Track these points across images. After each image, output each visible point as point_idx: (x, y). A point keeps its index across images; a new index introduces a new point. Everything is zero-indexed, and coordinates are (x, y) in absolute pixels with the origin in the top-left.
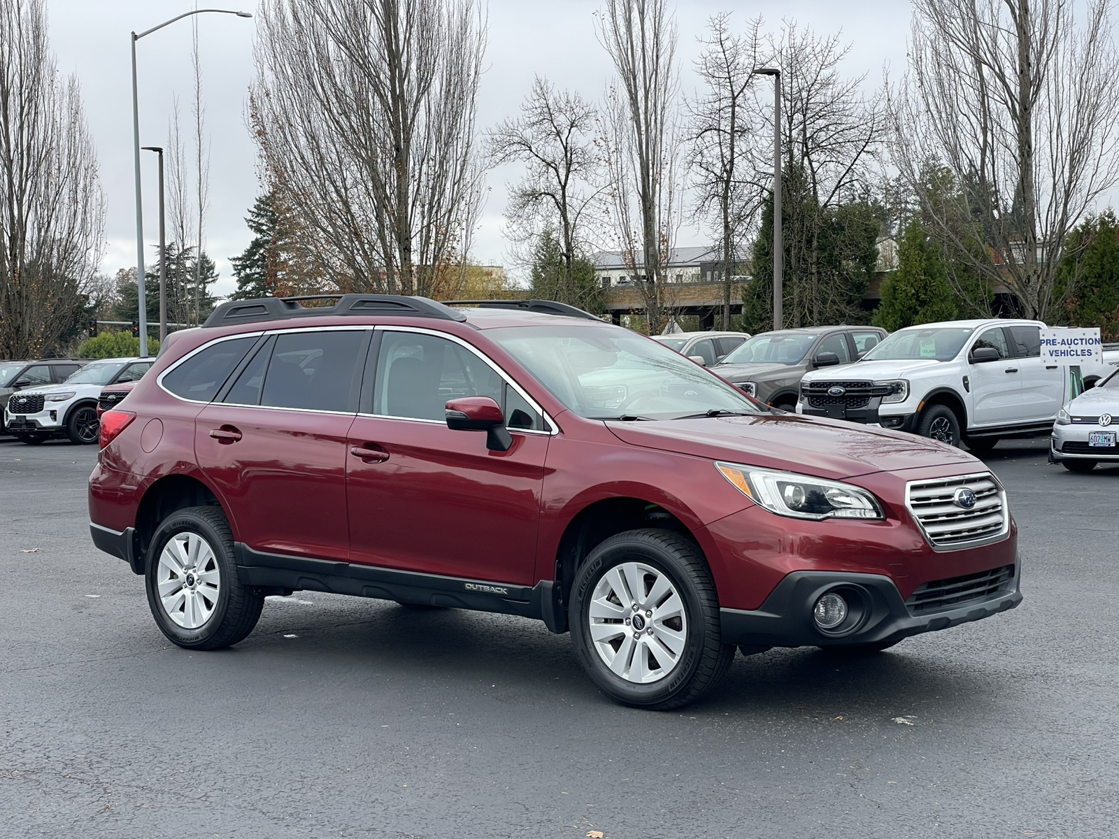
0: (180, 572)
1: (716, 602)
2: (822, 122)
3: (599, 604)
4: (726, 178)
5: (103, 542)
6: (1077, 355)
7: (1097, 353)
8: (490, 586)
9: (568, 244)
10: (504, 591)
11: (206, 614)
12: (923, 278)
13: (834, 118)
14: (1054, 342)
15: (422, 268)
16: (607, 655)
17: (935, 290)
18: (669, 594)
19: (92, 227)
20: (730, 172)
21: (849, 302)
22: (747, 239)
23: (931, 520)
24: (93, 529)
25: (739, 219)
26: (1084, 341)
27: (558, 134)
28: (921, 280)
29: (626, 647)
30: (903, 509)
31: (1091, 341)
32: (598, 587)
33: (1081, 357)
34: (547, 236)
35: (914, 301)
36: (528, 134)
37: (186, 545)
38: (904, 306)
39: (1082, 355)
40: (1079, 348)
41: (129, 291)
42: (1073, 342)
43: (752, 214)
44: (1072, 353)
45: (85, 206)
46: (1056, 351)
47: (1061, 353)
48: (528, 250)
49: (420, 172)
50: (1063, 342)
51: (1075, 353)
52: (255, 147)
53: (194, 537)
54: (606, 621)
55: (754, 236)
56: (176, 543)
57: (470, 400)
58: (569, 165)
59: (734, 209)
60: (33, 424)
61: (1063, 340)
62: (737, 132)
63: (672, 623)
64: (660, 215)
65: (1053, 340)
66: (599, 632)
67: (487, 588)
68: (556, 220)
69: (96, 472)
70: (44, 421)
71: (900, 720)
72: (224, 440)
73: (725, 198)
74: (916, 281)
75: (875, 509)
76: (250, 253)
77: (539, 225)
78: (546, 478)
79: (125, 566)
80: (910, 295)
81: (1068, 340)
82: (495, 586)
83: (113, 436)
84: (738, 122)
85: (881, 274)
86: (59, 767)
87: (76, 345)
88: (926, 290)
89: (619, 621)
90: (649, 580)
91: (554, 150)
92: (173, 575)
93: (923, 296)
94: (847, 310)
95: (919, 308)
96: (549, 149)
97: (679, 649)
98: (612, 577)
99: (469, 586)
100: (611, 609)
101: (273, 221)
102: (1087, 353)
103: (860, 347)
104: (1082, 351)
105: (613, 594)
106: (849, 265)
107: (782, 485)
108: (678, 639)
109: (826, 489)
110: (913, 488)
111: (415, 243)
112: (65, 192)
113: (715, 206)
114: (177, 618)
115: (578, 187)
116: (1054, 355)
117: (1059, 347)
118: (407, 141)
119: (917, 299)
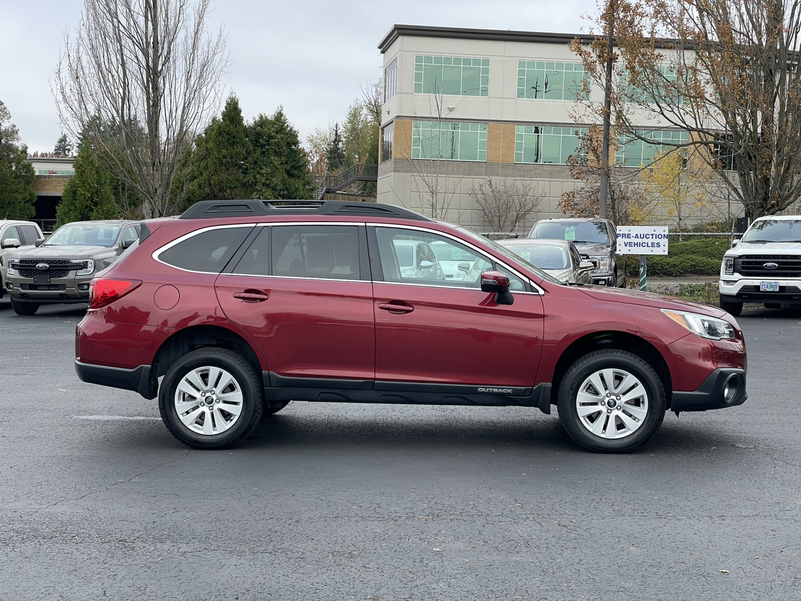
6: (648, 246)
7: (664, 245)
8: (499, 389)
10: (510, 391)
11: (226, 425)
12: (96, 186)
14: (628, 236)
17: (104, 195)
26: (654, 236)
28: (94, 187)
31: (660, 237)
33: (651, 248)
35: (90, 202)
37: (204, 377)
38: (82, 205)
39: (652, 246)
40: (650, 241)
42: (645, 236)
44: (644, 245)
46: (630, 243)
47: (635, 244)
50: (637, 236)
51: (646, 245)
53: (214, 370)
54: (588, 404)
61: (637, 235)
65: (628, 234)
67: (496, 390)
72: (250, 300)
74: (90, 188)
80: (87, 197)
81: (640, 235)
82: (502, 389)
88: (98, 195)
89: (596, 404)
92: (190, 398)
93: (96, 199)
95: (94, 207)
99: (481, 389)
102: (656, 245)
104: (652, 243)
116: (628, 245)
117: (633, 240)
119: (92, 201)
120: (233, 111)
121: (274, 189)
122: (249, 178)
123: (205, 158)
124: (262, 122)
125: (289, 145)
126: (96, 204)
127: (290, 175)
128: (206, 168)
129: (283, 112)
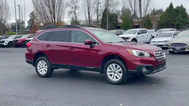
0: (41, 66)
1: (127, 69)
2: (110, 2)
3: (108, 70)
4: (97, 10)
5: (28, 62)
8: (91, 67)
9: (76, 19)
10: (93, 68)
11: (45, 72)
13: (112, 2)
14: (149, 32)
15: (57, 22)
16: (110, 77)
18: (120, 68)
19: (9, 17)
20: (98, 9)
21: (114, 27)
22: (100, 18)
23: (157, 56)
24: (26, 60)
25: (99, 15)
27: (74, 3)
29: (113, 76)
30: (154, 55)
31: (154, 31)
32: (108, 67)
33: (152, 33)
34: (73, 18)
36: (70, 3)
37: (42, 62)
41: (12, 26)
43: (101, 15)
45: (8, 13)
48: (70, 20)
49: (57, 8)
52: (33, 5)
53: (43, 61)
54: (109, 72)
55: (101, 18)
56: (40, 62)
57: (87, 40)
58: (76, 8)
59: (99, 14)
60: (3, 45)
62: (99, 3)
63: (120, 72)
64: (91, 15)
66: (108, 74)
68: (74, 16)
69: (26, 52)
70: (5, 44)
71: (153, 85)
72: (47, 47)
73: (97, 12)
75: (150, 55)
76: (30, 20)
77: (72, 16)
78: (100, 52)
79: (32, 66)
83: (29, 46)
84: (99, 2)
85: (119, 23)
86: (33, 97)
87: (5, 33)
89: (111, 72)
90: (116, 66)
91: (74, 6)
92: (40, 67)
94: (114, 28)
96: (73, 6)
97: (121, 76)
98: (110, 66)
99: (88, 67)
100: (110, 70)
101: (33, 16)
103: (122, 32)
105: (110, 68)
106: (114, 22)
107: (137, 52)
108: (121, 75)
109: (143, 52)
110: (155, 52)
111: (56, 19)
112: (5, 11)
113: (96, 14)
114: (40, 73)
115: (77, 11)
118: (55, 4)
120: (171, 5)
121: (179, 21)
122: (174, 19)
123: (165, 16)
124: (178, 7)
125: (184, 11)
126: (127, 26)
127: (184, 18)
128: (165, 17)
129: (183, 5)
